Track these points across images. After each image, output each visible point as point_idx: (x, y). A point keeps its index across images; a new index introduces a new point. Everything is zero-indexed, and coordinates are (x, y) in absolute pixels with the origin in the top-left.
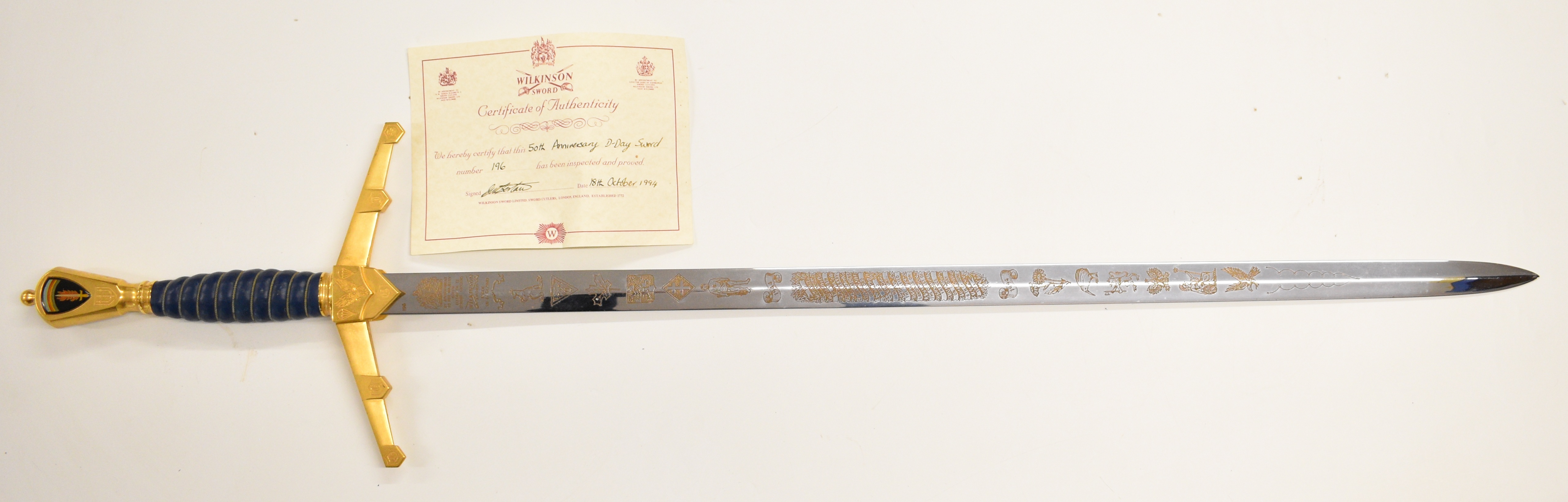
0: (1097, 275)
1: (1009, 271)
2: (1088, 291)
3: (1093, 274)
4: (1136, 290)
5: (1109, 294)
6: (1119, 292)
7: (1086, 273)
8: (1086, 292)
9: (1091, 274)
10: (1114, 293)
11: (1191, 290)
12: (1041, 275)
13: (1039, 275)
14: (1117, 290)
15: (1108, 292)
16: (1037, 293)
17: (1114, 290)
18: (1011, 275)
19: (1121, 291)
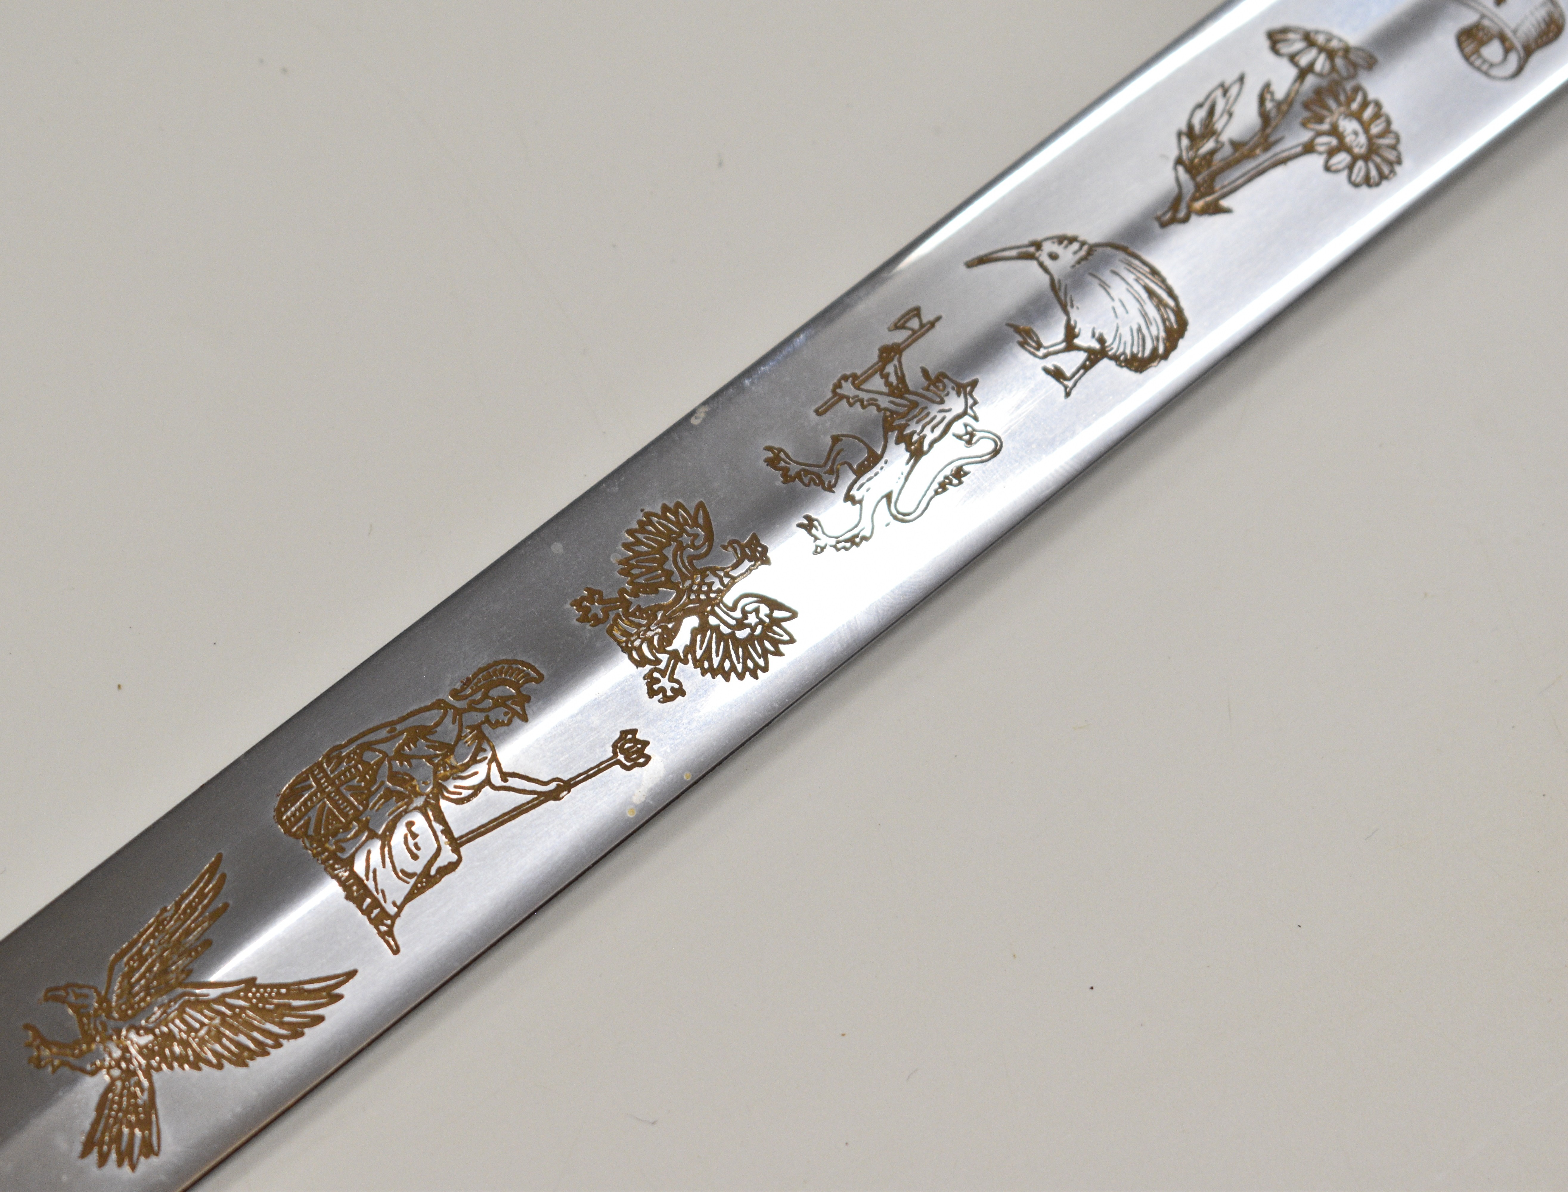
0: (1057, 374)
1: (1529, 51)
2: (1030, 257)
3: (1085, 368)
4: (770, 462)
5: (899, 326)
6: (857, 380)
7: (1127, 345)
8: (1038, 245)
9: (1094, 357)
10: (874, 357)
11: (439, 704)
12: (1348, 150)
13: (1359, 143)
14: (877, 383)
15: (916, 336)
16: (1285, 49)
17: (890, 369)
18: (1503, 38)
19: (848, 389)
